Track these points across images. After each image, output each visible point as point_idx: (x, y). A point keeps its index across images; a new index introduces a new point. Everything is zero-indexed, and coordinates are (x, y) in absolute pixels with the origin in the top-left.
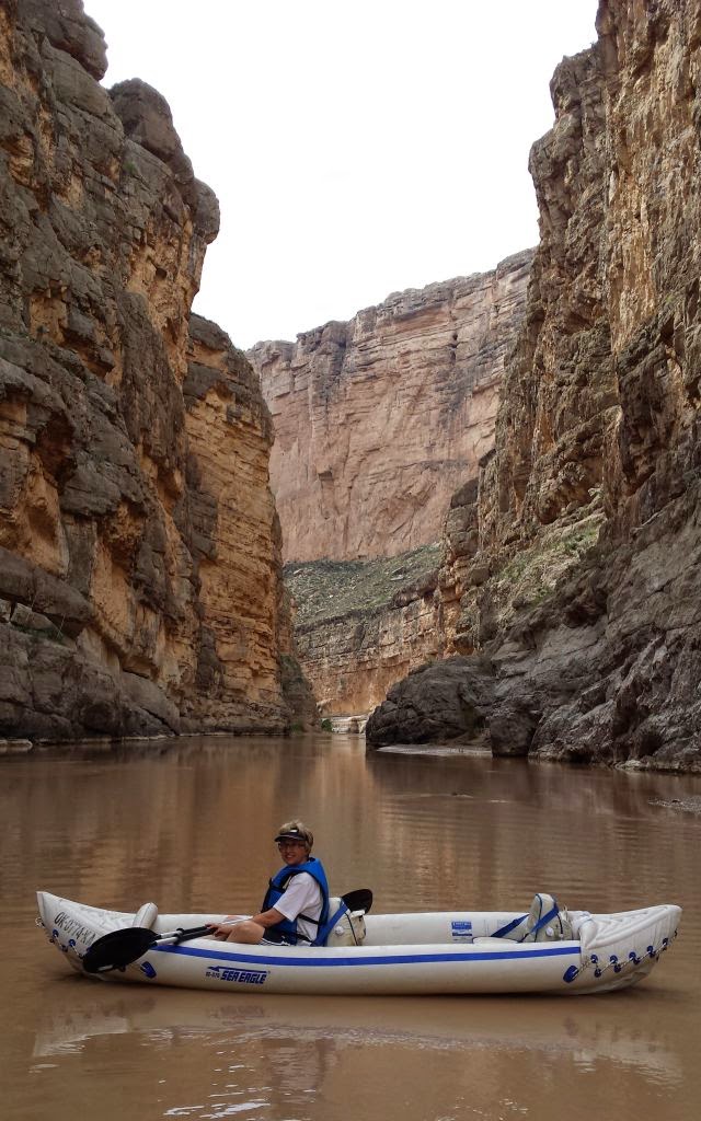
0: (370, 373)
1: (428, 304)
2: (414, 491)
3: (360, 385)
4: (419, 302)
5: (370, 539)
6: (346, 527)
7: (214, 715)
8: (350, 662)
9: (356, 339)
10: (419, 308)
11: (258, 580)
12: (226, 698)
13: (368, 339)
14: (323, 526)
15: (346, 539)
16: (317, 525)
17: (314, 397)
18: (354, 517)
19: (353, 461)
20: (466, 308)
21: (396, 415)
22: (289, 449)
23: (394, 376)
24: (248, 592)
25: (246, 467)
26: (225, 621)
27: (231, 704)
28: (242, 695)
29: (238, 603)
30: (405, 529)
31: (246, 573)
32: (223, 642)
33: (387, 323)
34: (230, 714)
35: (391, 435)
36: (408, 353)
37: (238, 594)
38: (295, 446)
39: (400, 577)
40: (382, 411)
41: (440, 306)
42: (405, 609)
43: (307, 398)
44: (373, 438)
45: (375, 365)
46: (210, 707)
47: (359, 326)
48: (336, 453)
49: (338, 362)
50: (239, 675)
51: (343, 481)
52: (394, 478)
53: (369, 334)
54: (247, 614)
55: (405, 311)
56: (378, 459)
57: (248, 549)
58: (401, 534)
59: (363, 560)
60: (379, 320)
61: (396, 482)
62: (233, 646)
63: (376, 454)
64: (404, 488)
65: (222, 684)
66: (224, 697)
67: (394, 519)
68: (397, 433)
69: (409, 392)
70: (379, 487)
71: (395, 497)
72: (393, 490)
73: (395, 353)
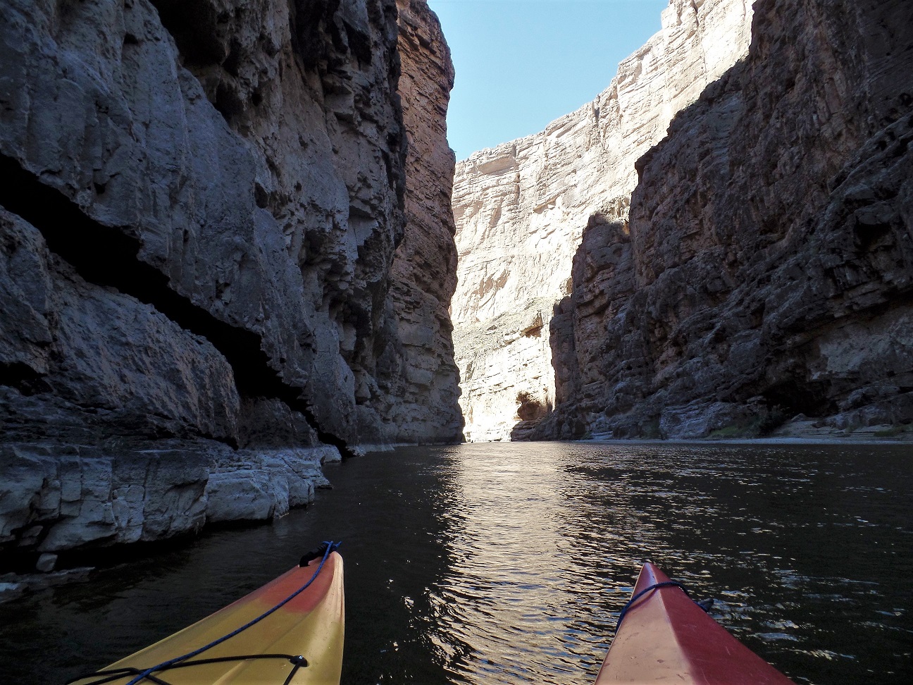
2: (495, 278)
7: (394, 420)
11: (440, 247)
12: (408, 396)
20: (526, 158)
23: (479, 204)
24: (430, 261)
25: (424, 101)
26: (405, 289)
27: (413, 406)
28: (426, 394)
29: (418, 271)
30: (491, 302)
31: (427, 234)
32: (402, 319)
34: (414, 419)
35: (478, 241)
36: (487, 188)
37: (417, 258)
39: (492, 331)
42: (509, 347)
46: (389, 406)
50: (423, 365)
52: (482, 269)
55: (484, 162)
57: (429, 203)
58: (488, 306)
61: (483, 272)
62: (415, 327)
63: (468, 254)
64: (489, 275)
65: (404, 376)
66: (407, 394)
67: (482, 297)
68: (483, 239)
69: (489, 212)
70: (472, 275)
71: (482, 282)
72: (482, 277)
73: (479, 189)
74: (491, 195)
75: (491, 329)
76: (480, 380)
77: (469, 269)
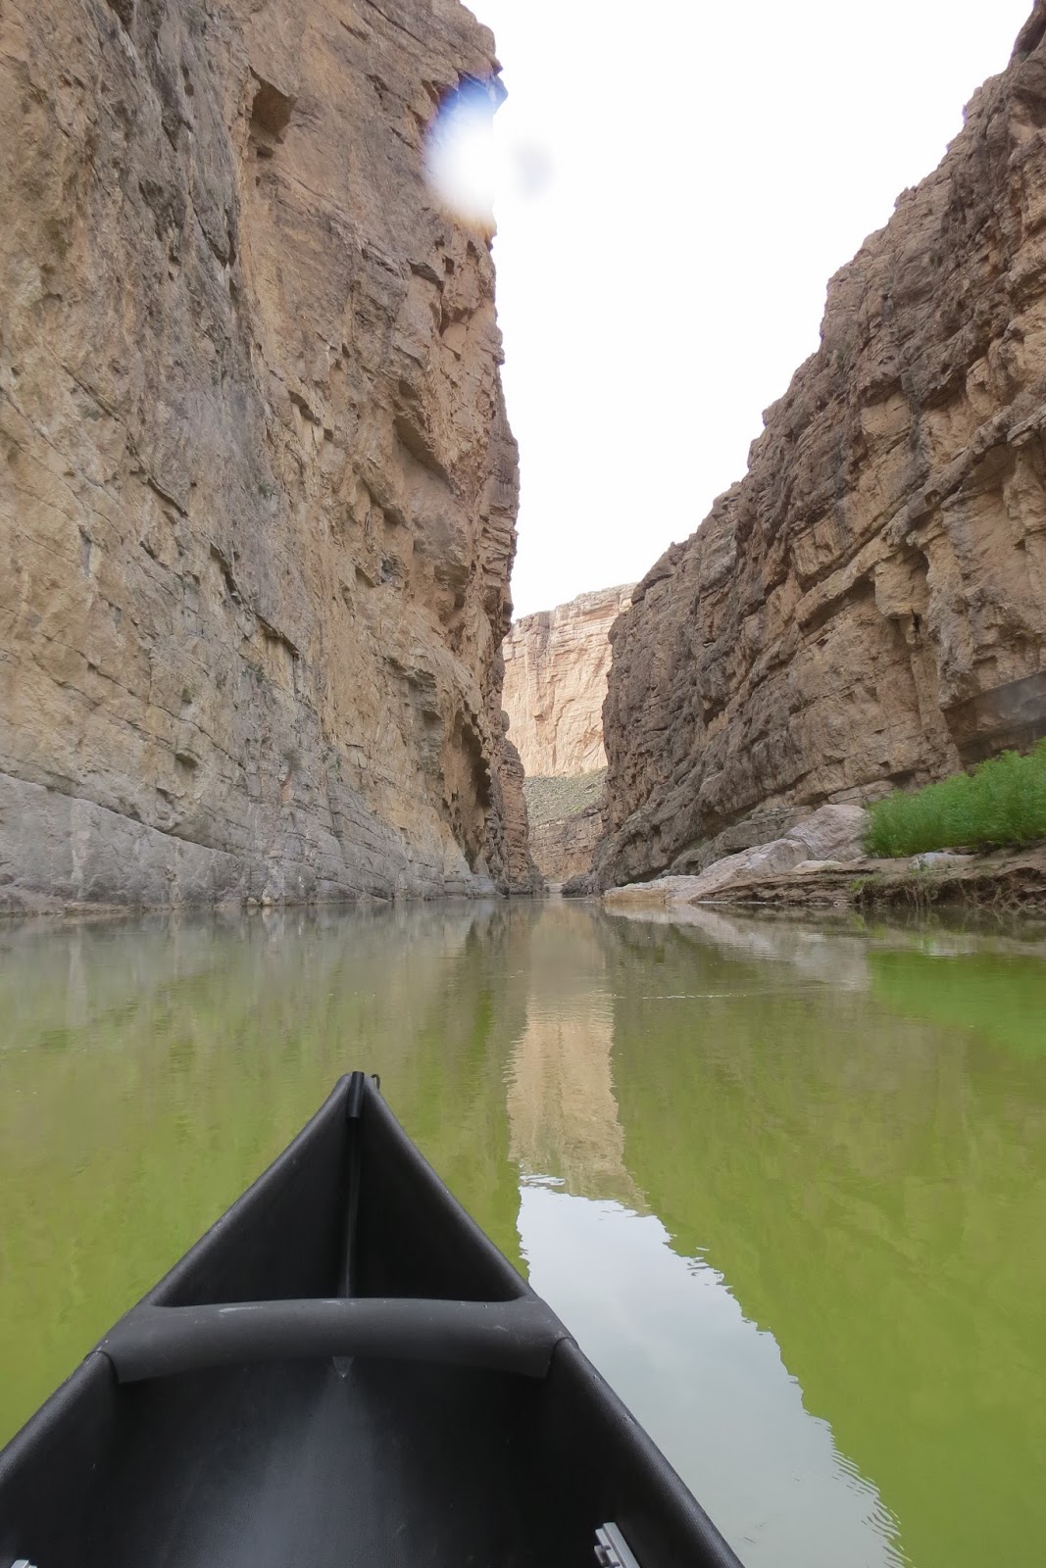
0: (567, 648)
1: (604, 604)
3: (561, 656)
4: (598, 602)
5: (571, 760)
6: (554, 753)
8: (560, 848)
9: (556, 625)
10: (597, 607)
13: (565, 625)
14: (538, 752)
15: (554, 761)
16: (535, 751)
17: (529, 664)
18: (559, 747)
19: (557, 708)
21: (585, 677)
22: (513, 697)
23: (582, 651)
30: (594, 754)
33: (577, 615)
35: (582, 691)
36: (592, 635)
38: (516, 695)
39: (591, 790)
40: (575, 672)
41: (611, 605)
42: (591, 818)
43: (523, 663)
44: (568, 693)
45: (570, 643)
47: (558, 616)
48: (546, 702)
49: (545, 640)
51: (552, 720)
52: (586, 719)
53: (565, 622)
54: (516, 846)
55: (588, 608)
56: (574, 706)
58: (591, 757)
59: (566, 775)
60: (571, 613)
61: (587, 722)
63: (572, 703)
64: (592, 726)
67: (586, 747)
68: (586, 688)
69: (593, 661)
70: (575, 725)
71: (586, 732)
72: (586, 727)
73: (583, 635)
74: (594, 643)
75: (589, 787)
76: (573, 841)
77: (574, 718)
